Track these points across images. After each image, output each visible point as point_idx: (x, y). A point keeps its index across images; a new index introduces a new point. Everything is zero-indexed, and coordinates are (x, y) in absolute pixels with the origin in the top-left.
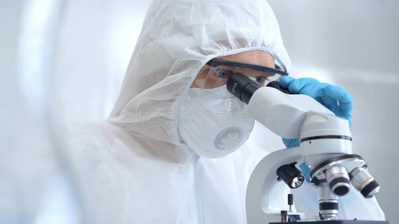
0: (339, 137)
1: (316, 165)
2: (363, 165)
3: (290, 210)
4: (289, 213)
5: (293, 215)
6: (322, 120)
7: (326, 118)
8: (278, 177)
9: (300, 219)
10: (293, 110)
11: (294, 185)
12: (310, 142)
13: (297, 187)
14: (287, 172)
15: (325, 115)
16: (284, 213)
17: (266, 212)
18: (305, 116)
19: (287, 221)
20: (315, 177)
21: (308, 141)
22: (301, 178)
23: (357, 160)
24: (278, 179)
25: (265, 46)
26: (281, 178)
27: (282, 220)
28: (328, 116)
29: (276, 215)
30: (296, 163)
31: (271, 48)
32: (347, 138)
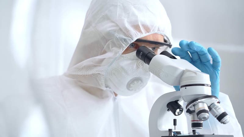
0: (203, 85)
1: (189, 102)
2: (217, 102)
3: (175, 128)
4: (173, 131)
5: (176, 132)
6: (194, 75)
7: (196, 73)
8: (168, 109)
9: (181, 134)
10: (176, 69)
11: (177, 114)
12: (186, 88)
13: (179, 115)
14: (173, 106)
15: (195, 72)
16: (170, 130)
17: (160, 130)
18: (183, 72)
19: (173, 135)
20: (189, 109)
21: (185, 88)
22: (182, 109)
23: (214, 99)
24: (168, 110)
25: (159, 31)
26: (169, 110)
27: (169, 134)
28: (197, 73)
29: (166, 131)
30: (178, 100)
31: (163, 32)
32: (208, 85)
